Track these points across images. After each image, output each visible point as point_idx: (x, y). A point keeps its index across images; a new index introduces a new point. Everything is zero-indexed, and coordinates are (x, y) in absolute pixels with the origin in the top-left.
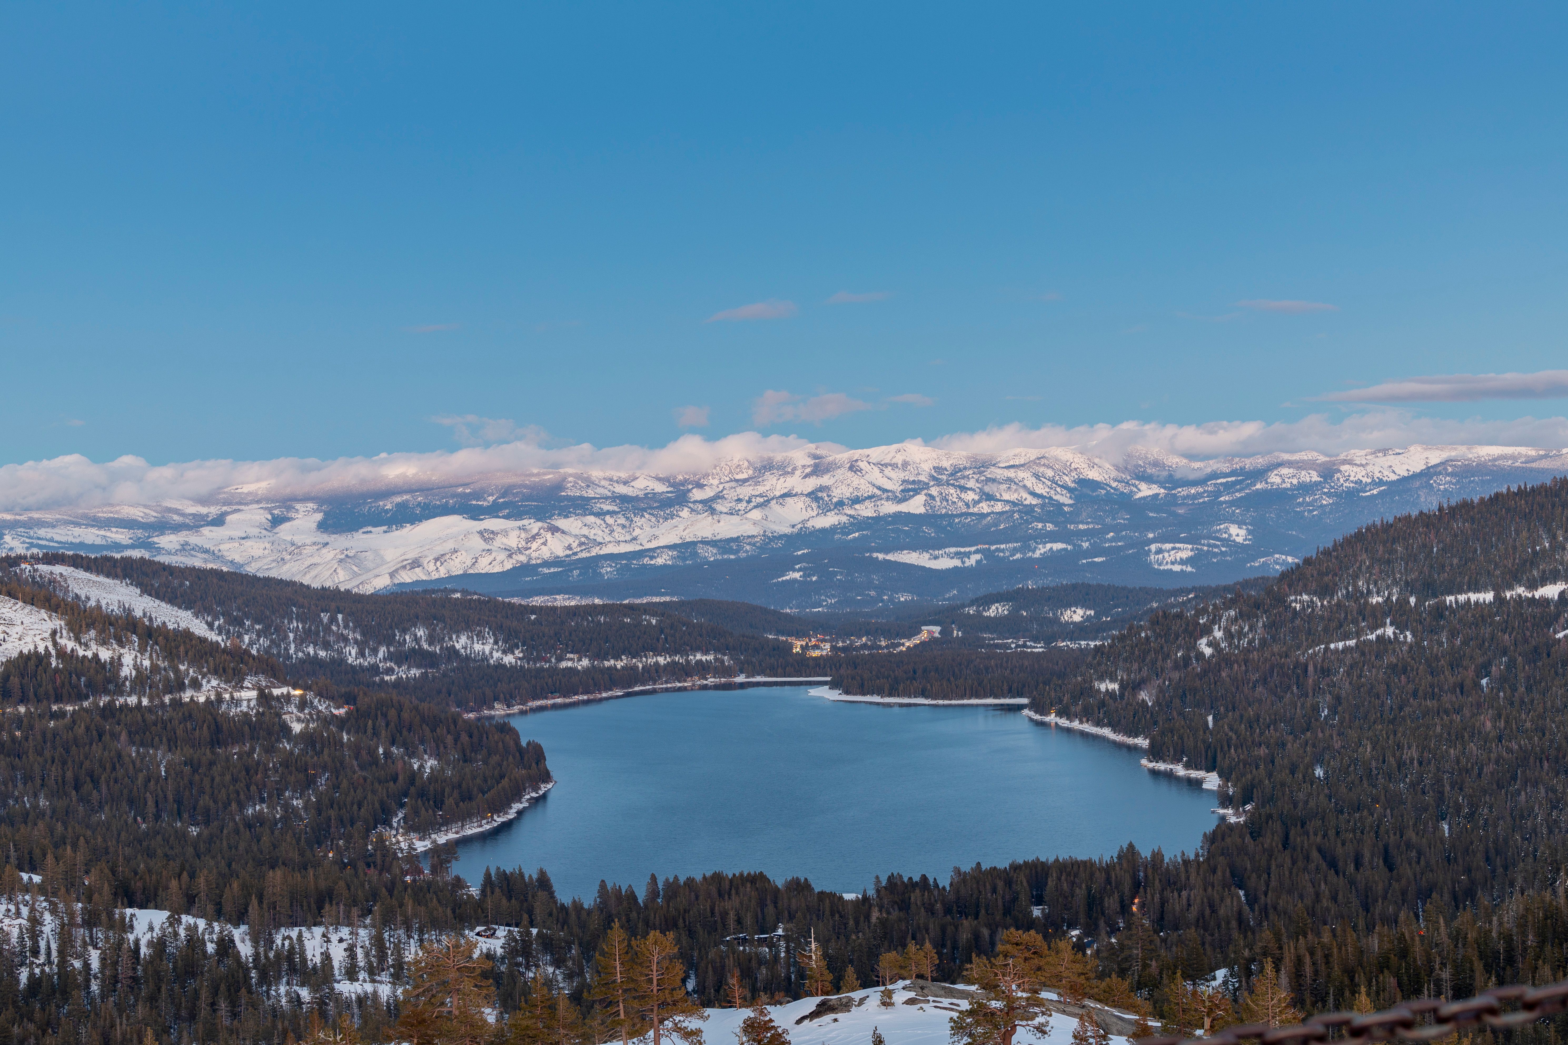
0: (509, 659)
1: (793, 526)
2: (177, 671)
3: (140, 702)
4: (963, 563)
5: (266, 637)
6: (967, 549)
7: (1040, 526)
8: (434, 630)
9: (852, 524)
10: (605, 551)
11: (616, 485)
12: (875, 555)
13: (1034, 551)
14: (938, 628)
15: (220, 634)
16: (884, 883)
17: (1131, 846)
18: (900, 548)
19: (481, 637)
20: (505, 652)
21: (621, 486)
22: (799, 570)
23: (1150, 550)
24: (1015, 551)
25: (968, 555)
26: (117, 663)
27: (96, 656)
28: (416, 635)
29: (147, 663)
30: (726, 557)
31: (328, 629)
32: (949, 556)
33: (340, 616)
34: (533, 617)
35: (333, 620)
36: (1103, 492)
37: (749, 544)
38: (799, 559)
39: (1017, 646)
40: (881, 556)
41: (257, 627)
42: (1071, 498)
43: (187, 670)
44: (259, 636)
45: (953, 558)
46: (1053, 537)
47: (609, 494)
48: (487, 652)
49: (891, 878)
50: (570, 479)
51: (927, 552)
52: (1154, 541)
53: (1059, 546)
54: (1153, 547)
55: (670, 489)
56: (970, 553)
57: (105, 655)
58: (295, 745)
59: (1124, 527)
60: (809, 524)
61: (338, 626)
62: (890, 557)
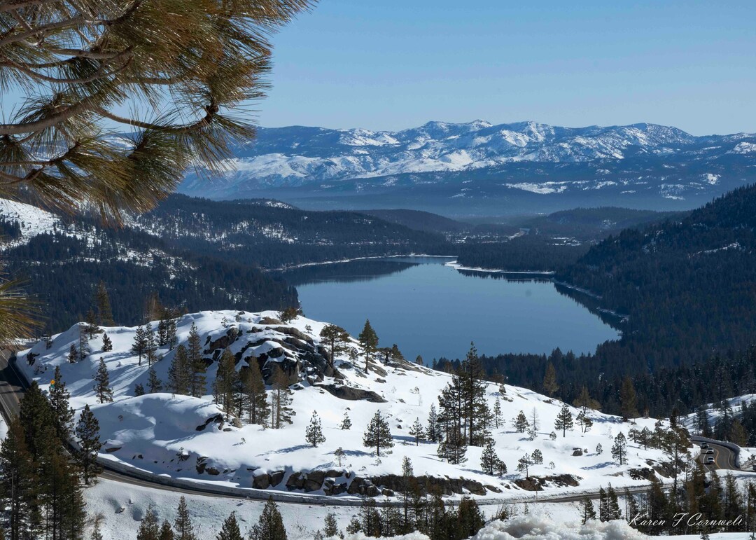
0: (290, 240)
1: (464, 166)
2: (115, 245)
3: (96, 261)
4: (557, 191)
5: (163, 225)
6: (559, 183)
7: (602, 171)
8: (252, 224)
9: (497, 166)
10: (359, 177)
11: (367, 139)
12: (507, 184)
13: (597, 185)
14: (528, 230)
15: (140, 222)
16: (438, 361)
17: (558, 349)
18: (522, 182)
19: (276, 228)
20: (289, 237)
21: (370, 140)
22: (464, 192)
23: (661, 187)
24: (585, 185)
25: (559, 186)
26: (84, 241)
27: (75, 237)
28: (242, 226)
29: (100, 241)
30: (425, 182)
31: (196, 221)
32: (549, 187)
33: (203, 215)
34: (306, 218)
35: (199, 216)
36: (641, 152)
37: (439, 175)
38: (465, 186)
39: (567, 242)
40: (510, 185)
41: (159, 219)
42: (622, 155)
43: (120, 245)
44: (160, 224)
45: (550, 188)
46: (608, 178)
47: (363, 144)
48: (279, 237)
49: (441, 360)
50: (342, 135)
51: (536, 184)
52: (663, 182)
53: (611, 183)
54: (663, 186)
55: (398, 142)
56: (561, 185)
57: (79, 237)
58: (171, 285)
59: (649, 173)
60: (473, 166)
61: (201, 220)
62: (515, 186)
